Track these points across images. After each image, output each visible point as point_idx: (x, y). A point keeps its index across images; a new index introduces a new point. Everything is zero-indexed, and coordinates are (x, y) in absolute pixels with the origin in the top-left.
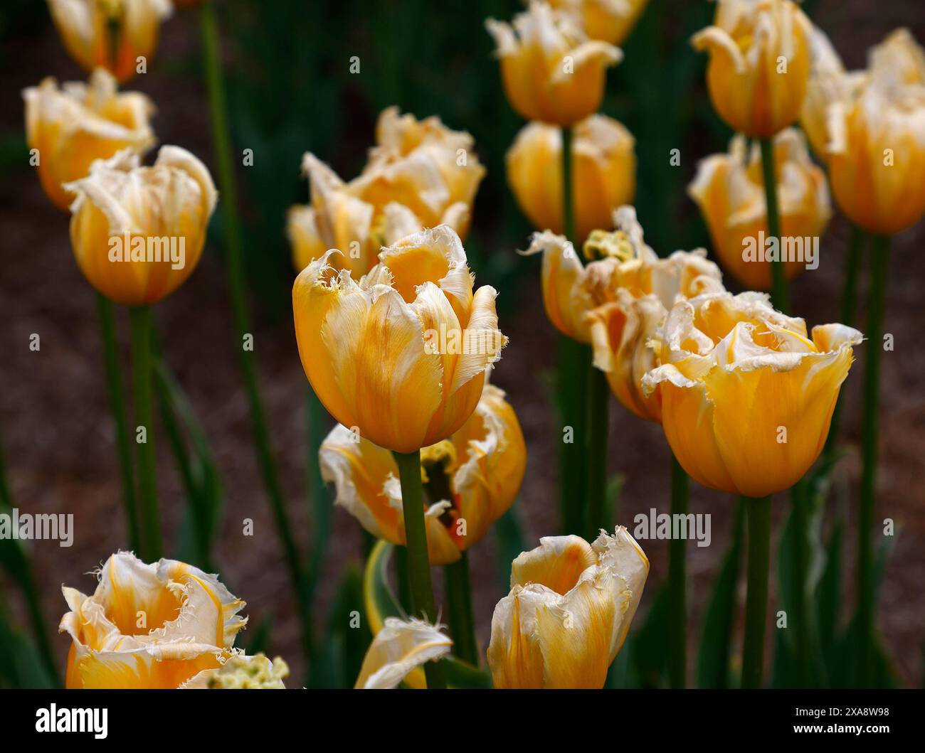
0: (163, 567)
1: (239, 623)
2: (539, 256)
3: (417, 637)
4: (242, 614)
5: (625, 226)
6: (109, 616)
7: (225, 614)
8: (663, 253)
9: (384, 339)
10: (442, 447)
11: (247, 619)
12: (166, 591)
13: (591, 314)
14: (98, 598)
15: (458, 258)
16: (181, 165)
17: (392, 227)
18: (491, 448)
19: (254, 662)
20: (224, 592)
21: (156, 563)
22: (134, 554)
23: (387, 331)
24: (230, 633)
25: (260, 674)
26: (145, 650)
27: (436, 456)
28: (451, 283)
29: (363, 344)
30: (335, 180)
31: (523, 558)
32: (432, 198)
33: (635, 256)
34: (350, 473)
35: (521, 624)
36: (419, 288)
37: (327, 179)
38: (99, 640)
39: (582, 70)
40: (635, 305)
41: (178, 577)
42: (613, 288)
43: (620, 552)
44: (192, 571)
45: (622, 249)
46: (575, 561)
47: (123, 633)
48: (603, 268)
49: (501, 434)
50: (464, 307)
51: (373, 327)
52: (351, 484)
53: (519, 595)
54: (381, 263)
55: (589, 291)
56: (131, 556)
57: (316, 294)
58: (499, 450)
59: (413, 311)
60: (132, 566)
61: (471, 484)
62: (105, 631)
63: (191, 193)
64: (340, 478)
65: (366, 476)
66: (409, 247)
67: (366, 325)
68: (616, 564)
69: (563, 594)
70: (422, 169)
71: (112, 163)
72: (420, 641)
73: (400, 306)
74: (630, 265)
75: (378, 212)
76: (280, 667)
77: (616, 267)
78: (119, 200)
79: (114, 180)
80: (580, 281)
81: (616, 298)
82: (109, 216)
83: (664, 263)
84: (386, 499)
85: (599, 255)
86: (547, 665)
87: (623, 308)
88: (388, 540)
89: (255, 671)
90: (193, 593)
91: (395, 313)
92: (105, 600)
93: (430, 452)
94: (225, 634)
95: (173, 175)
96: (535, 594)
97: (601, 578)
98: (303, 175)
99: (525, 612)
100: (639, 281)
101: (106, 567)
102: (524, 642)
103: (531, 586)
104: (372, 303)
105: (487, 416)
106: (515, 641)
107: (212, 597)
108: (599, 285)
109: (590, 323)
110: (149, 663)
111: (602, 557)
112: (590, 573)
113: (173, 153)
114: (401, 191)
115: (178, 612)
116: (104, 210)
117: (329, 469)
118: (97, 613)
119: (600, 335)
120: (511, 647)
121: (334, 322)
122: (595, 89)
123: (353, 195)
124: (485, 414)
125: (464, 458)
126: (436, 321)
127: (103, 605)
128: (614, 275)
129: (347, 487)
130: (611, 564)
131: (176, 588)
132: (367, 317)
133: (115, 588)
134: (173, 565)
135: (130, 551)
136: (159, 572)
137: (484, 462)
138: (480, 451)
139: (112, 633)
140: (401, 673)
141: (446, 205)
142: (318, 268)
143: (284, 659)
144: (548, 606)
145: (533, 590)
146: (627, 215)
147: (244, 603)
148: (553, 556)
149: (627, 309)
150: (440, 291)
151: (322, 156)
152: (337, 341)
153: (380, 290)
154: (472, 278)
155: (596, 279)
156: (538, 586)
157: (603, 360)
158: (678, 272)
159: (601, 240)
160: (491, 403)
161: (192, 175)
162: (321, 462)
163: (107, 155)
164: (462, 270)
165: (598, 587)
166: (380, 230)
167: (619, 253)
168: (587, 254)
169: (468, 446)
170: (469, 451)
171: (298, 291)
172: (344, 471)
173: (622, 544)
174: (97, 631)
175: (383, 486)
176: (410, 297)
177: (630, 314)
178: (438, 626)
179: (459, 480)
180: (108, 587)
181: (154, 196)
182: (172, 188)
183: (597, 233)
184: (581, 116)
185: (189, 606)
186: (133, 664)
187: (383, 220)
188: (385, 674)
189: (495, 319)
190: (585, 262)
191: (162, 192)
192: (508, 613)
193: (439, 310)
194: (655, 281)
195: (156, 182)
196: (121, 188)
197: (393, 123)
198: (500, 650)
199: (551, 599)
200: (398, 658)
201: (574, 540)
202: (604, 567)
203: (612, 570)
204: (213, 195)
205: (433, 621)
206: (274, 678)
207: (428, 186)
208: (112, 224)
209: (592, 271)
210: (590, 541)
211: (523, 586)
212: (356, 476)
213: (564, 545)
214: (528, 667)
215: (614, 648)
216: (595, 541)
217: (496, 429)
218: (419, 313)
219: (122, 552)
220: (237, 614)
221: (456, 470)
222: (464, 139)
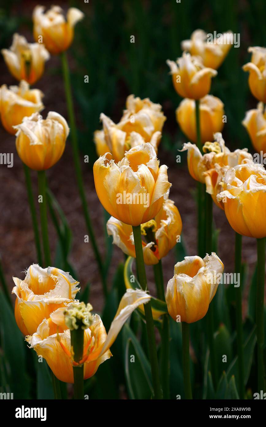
0: (49, 270)
1: (77, 290)
2: (186, 152)
3: (139, 296)
4: (78, 286)
5: (218, 140)
6: (30, 288)
7: (72, 287)
8: (232, 150)
9: (126, 185)
10: (151, 222)
11: (80, 288)
12: (50, 279)
13: (205, 173)
14: (26, 281)
15: (153, 155)
16: (56, 119)
17: (133, 141)
18: (169, 223)
19: (80, 305)
20: (71, 279)
21: (46, 268)
22: (39, 265)
23: (127, 182)
24: (74, 293)
25: (82, 309)
26: (43, 301)
27: (149, 226)
28: (151, 164)
29: (118, 187)
30: (112, 123)
31: (178, 264)
32: (148, 130)
33: (222, 151)
34: (118, 232)
35: (177, 288)
36: (139, 166)
37: (109, 123)
38: (26, 296)
39: (202, 79)
40: (221, 169)
41: (55, 273)
42: (213, 163)
43: (213, 262)
44: (60, 271)
45: (217, 149)
46: (197, 265)
47: (35, 294)
48: (210, 156)
49: (173, 217)
50: (156, 173)
51: (122, 181)
52: (118, 236)
53: (176, 278)
54: (126, 157)
55: (205, 165)
56: (37, 266)
57: (102, 169)
58: (172, 223)
59: (136, 175)
60: (38, 269)
61: (162, 236)
62: (28, 293)
63: (60, 129)
64: (114, 234)
65: (124, 233)
66: (136, 151)
67: (120, 180)
68: (212, 266)
69: (192, 277)
70: (144, 119)
71: (31, 118)
72: (140, 297)
73: (132, 173)
74: (220, 155)
75: (128, 135)
76: (89, 307)
77: (214, 155)
78: (33, 132)
79: (32, 124)
80: (201, 161)
81: (215, 167)
82: (30, 138)
83: (232, 154)
84: (130, 242)
85: (208, 151)
86: (187, 303)
87: (217, 171)
88: (132, 256)
89: (80, 308)
90: (60, 279)
91: (130, 176)
92: (28, 282)
93: (147, 224)
94: (72, 294)
95: (53, 122)
96: (182, 277)
97: (206, 271)
98: (100, 121)
99: (179, 284)
100: (223, 161)
101: (28, 270)
102: (178, 295)
103: (181, 275)
104: (122, 172)
105: (168, 211)
106: (175, 295)
107: (67, 281)
108: (208, 162)
109: (205, 176)
110: (44, 305)
111: (207, 264)
112: (202, 270)
113: (53, 114)
114: (136, 127)
115: (55, 287)
116: (28, 136)
117: (110, 230)
118: (25, 287)
119: (209, 181)
120: (174, 297)
121: (108, 179)
122: (207, 86)
123: (119, 128)
124: (167, 210)
125: (159, 226)
126: (145, 178)
127: (28, 284)
128: (214, 158)
129: (117, 237)
130: (210, 266)
131: (54, 277)
132: (120, 177)
133: (32, 277)
134: (53, 269)
135: (37, 264)
136: (48, 271)
137: (166, 228)
138: (166, 224)
139: (31, 294)
140: (133, 309)
141: (153, 132)
142: (102, 159)
143: (91, 304)
144: (187, 282)
145: (182, 276)
146: (219, 136)
147: (79, 283)
148: (189, 263)
149: (218, 171)
150: (147, 167)
151: (107, 114)
152: (109, 186)
153: (124, 168)
154: (158, 162)
155: (207, 160)
156: (183, 275)
157: (210, 190)
158: (238, 157)
159: (209, 145)
160: (169, 206)
161: (60, 122)
162: (107, 228)
163: (29, 116)
164: (155, 159)
165: (205, 275)
166: (129, 142)
167: (216, 150)
168: (204, 151)
169: (161, 222)
170: (161, 224)
171: (95, 168)
172: (116, 231)
173: (214, 259)
174: (26, 293)
175: (129, 237)
176: (135, 170)
177: (219, 173)
178: (146, 291)
179: (157, 235)
180: (29, 277)
181: (46, 130)
182: (53, 127)
183: (207, 143)
184: (203, 96)
185: (59, 284)
186: (39, 305)
187: (130, 138)
188: (128, 308)
189: (167, 177)
190: (203, 154)
191: (49, 129)
192: (172, 284)
193: (146, 174)
194: (229, 160)
195: (47, 125)
196: (34, 128)
197: (132, 101)
198: (170, 297)
199: (187, 279)
200: (132, 303)
201: (197, 258)
202: (207, 267)
203: (210, 268)
204: (68, 130)
205: (144, 290)
206: (87, 311)
207: (147, 125)
208: (31, 141)
209: (205, 157)
210: (203, 258)
211: (178, 275)
212: (120, 233)
213: (193, 260)
214: (180, 304)
215: (211, 297)
216: (204, 258)
217: (171, 215)
218: (139, 176)
219: (34, 264)
220: (76, 287)
221: (157, 230)
222: (158, 106)
